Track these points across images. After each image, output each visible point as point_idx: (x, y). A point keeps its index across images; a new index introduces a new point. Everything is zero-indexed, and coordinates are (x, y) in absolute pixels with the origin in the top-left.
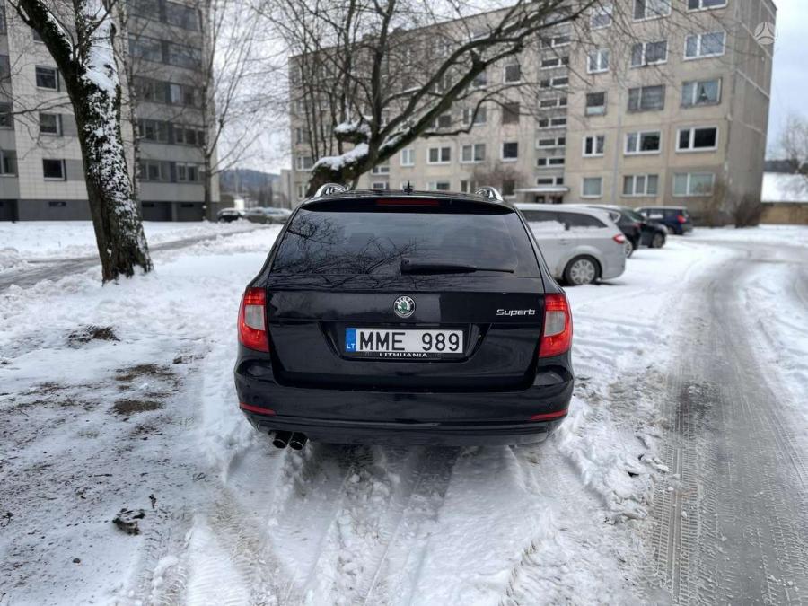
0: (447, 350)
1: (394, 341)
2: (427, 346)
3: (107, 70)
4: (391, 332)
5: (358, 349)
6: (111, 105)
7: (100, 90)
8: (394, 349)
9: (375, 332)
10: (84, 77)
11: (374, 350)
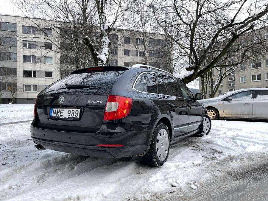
0: (74, 117)
1: (61, 113)
2: (69, 115)
3: (105, 55)
4: (60, 109)
5: (52, 116)
6: (104, 64)
7: (101, 60)
8: (60, 115)
9: (57, 109)
10: (97, 57)
11: (56, 116)
